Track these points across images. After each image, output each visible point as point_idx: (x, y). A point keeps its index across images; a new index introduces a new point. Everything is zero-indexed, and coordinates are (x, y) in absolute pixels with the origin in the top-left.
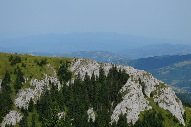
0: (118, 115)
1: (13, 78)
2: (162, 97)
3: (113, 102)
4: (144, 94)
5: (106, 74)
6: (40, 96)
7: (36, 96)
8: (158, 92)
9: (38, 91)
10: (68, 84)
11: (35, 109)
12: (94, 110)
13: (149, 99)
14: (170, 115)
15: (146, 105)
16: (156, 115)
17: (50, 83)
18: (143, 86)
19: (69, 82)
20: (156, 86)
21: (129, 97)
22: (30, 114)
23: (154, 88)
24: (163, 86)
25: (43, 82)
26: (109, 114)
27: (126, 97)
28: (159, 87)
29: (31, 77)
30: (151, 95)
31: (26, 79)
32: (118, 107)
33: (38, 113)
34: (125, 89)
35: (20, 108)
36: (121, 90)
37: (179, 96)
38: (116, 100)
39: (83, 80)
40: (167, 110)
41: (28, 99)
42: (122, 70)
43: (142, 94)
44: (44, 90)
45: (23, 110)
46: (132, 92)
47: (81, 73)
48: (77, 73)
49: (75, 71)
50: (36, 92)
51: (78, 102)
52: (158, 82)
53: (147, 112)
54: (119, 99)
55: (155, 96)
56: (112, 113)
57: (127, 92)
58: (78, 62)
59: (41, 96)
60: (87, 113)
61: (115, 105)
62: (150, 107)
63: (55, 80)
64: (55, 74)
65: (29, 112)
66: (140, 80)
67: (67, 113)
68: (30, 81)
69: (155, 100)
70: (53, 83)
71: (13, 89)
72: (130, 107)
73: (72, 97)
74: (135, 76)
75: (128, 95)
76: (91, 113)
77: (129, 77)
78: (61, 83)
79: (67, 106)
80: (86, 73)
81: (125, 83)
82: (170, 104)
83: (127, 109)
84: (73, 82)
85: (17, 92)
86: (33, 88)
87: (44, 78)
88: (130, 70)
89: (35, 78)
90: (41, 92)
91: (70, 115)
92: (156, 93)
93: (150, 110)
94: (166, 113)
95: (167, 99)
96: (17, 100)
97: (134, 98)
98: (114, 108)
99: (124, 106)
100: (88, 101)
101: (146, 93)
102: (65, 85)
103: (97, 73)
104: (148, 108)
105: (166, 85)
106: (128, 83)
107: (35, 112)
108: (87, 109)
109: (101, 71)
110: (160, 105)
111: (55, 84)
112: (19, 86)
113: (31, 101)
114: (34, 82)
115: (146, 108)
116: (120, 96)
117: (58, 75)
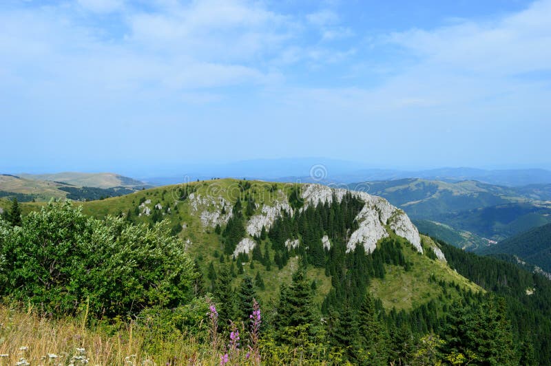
0: (354, 244)
1: (244, 204)
2: (399, 223)
3: (349, 229)
4: (381, 222)
5: (339, 200)
6: (272, 223)
7: (268, 224)
8: (394, 219)
9: (270, 218)
10: (301, 210)
11: (267, 237)
12: (329, 238)
13: (385, 227)
14: (408, 243)
15: (382, 233)
16: (394, 244)
17: (282, 209)
18: (380, 213)
19: (301, 209)
20: (393, 213)
21: (366, 225)
22: (263, 242)
23: (390, 215)
24: (399, 213)
25: (275, 209)
26: (345, 242)
27: (362, 225)
28: (396, 214)
29: (262, 204)
30: (388, 223)
31: (257, 205)
32: (354, 235)
33: (271, 240)
34: (361, 217)
35: (253, 235)
36: (357, 217)
37: (415, 223)
38: (352, 228)
39: (315, 207)
40: (405, 238)
41: (260, 227)
42: (356, 197)
43: (379, 222)
44: (277, 217)
45: (255, 238)
46: (370, 219)
47: (313, 198)
48: (309, 200)
49: (308, 197)
50: (267, 219)
51: (312, 230)
52: (394, 208)
53: (384, 240)
54: (354, 226)
55: (392, 223)
56: (348, 241)
57: (363, 219)
58: (310, 187)
59: (274, 224)
60: (321, 241)
61: (351, 232)
62: (387, 235)
63: (287, 206)
64: (287, 201)
65: (261, 240)
66: (375, 206)
67: (302, 242)
68: (261, 207)
69: (392, 228)
70: (285, 211)
71: (244, 216)
72: (367, 235)
73: (306, 225)
74: (371, 203)
75: (365, 222)
76: (326, 242)
77: (365, 204)
78: (293, 209)
79: (300, 233)
80: (319, 200)
81: (360, 210)
82: (408, 233)
83: (364, 237)
84: (306, 208)
85: (249, 219)
86: (265, 214)
87: (276, 205)
88: (365, 196)
89: (267, 204)
90: (273, 219)
91: (304, 243)
92: (392, 220)
93: (387, 238)
94: (404, 241)
95: (404, 226)
96: (250, 227)
97: (371, 226)
98: (350, 236)
99: (361, 234)
100: (322, 229)
101: (383, 220)
102: (297, 213)
103: (330, 200)
104: (385, 236)
105: (403, 211)
106: (364, 210)
107: (267, 239)
108: (322, 237)
109: (334, 198)
110: (398, 233)
111: (287, 211)
112: (250, 213)
113: (264, 229)
114: (266, 209)
115: (383, 236)
116: (356, 223)
117: (290, 201)
